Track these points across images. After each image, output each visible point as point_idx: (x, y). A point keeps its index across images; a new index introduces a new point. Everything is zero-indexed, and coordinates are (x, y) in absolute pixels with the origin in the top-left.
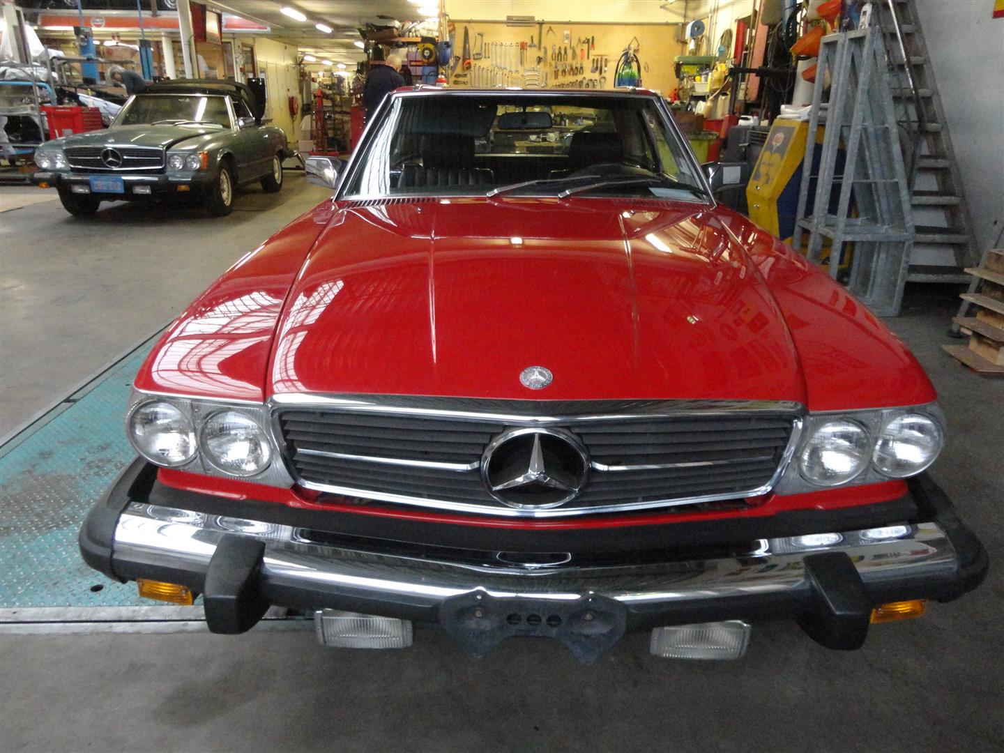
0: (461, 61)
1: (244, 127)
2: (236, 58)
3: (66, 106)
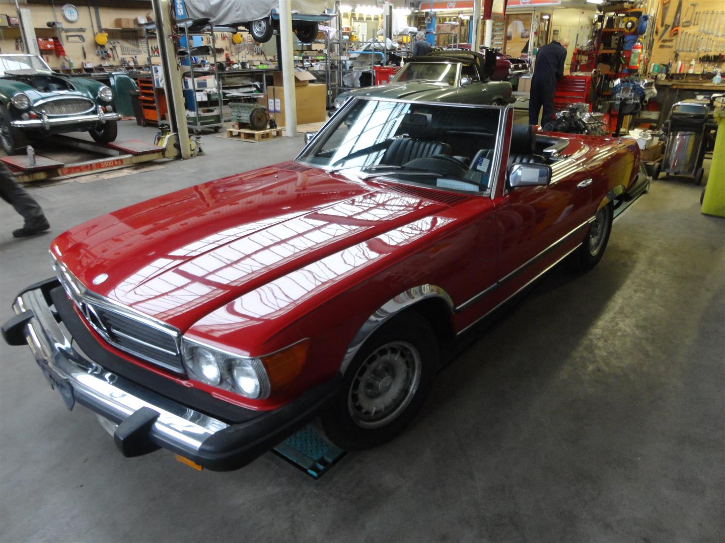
0: (670, 29)
1: (465, 84)
2: (533, 25)
3: (388, 66)
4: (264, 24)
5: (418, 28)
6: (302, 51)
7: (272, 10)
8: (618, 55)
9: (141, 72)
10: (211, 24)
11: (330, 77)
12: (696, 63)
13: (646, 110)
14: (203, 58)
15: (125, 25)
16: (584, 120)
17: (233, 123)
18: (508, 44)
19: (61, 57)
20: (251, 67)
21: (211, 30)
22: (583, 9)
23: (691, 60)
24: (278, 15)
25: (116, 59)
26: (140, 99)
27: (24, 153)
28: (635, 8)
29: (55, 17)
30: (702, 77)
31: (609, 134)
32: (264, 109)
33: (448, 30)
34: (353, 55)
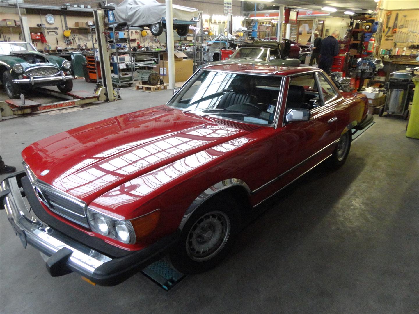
0: (391, 30)
1: (272, 60)
2: (314, 26)
3: (229, 50)
4: (158, 26)
5: (247, 28)
6: (180, 41)
7: (162, 18)
8: (361, 44)
9: (89, 52)
10: (128, 26)
11: (196, 56)
12: (407, 49)
13: (378, 76)
14: (125, 44)
15: (81, 26)
16: (339, 81)
17: (139, 81)
18: (299, 37)
19: (44, 43)
20: (152, 49)
21: (128, 29)
22: (343, 18)
23: (404, 48)
24: (165, 21)
25: (75, 45)
26: (87, 68)
27: (19, 98)
28: (372, 18)
29: (42, 21)
30: (410, 57)
31: (355, 89)
32: (157, 74)
33: (264, 29)
34: (210, 43)
